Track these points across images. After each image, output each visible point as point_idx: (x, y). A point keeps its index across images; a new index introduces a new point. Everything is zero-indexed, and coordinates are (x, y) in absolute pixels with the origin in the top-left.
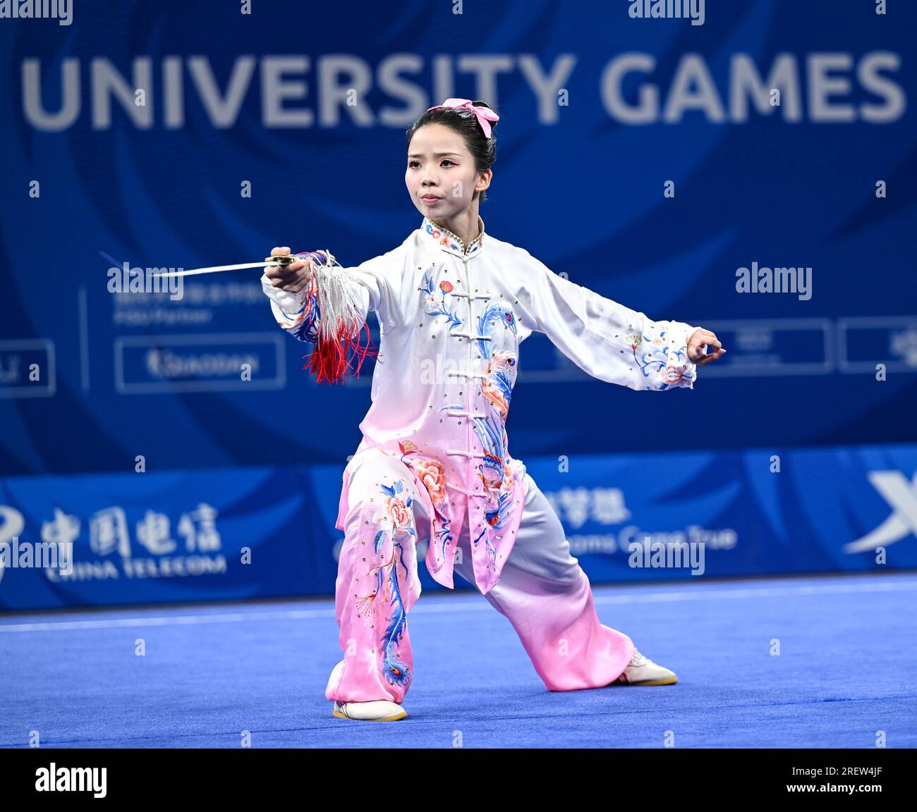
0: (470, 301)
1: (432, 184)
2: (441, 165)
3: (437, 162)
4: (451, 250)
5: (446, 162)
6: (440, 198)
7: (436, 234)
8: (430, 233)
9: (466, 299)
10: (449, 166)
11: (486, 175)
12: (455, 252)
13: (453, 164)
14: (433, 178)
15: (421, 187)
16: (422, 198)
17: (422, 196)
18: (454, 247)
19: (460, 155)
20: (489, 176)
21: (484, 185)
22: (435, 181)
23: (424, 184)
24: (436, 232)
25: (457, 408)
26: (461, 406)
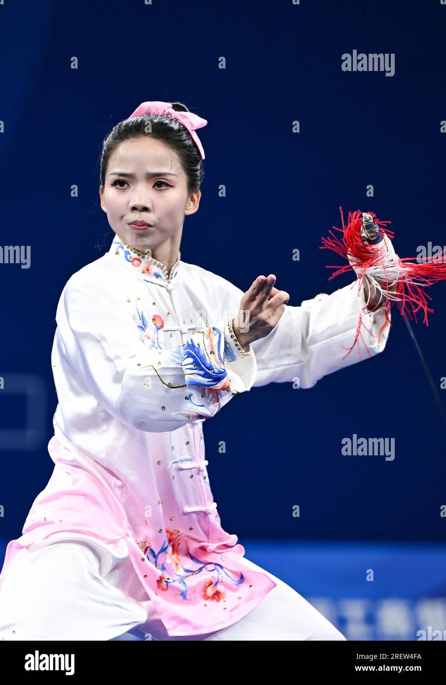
0: (182, 333)
1: (145, 209)
2: (154, 186)
3: (149, 183)
4: (154, 279)
5: (160, 183)
6: (150, 226)
7: (136, 262)
8: (128, 261)
9: (179, 333)
10: (163, 188)
11: (195, 196)
12: (159, 281)
13: (167, 185)
14: (146, 203)
15: (130, 212)
16: (130, 224)
17: (129, 222)
18: (157, 276)
19: (175, 175)
20: (197, 197)
21: (193, 209)
22: (148, 205)
23: (134, 209)
24: (135, 259)
25: (187, 460)
26: (189, 457)
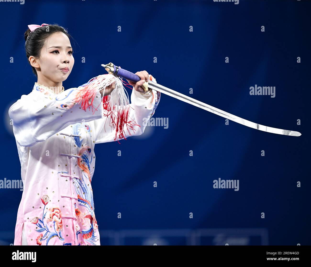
2: (68, 53)
10: (71, 54)
23: (64, 62)
25: (65, 173)
26: (66, 172)
